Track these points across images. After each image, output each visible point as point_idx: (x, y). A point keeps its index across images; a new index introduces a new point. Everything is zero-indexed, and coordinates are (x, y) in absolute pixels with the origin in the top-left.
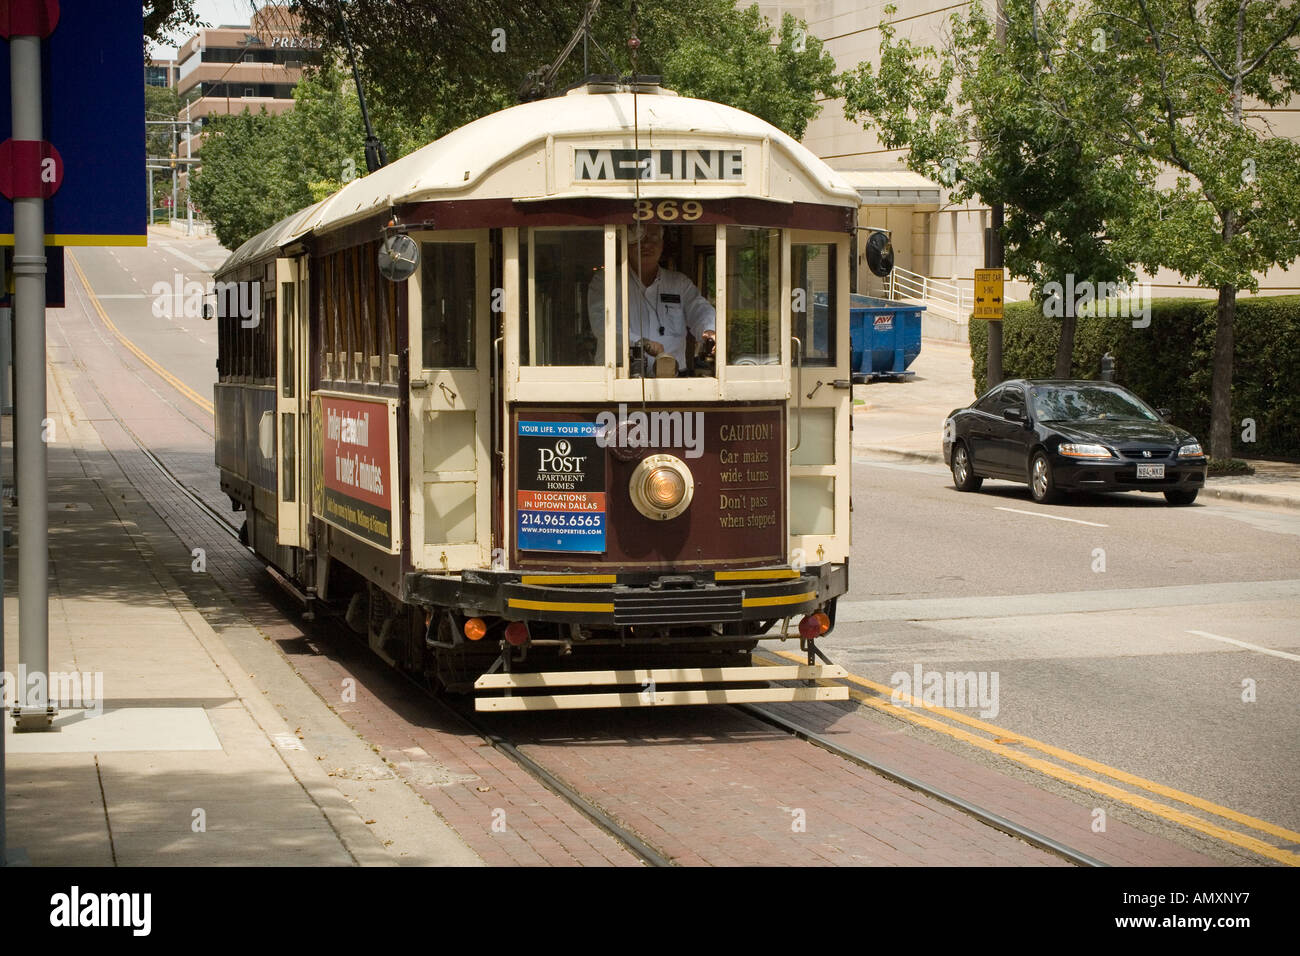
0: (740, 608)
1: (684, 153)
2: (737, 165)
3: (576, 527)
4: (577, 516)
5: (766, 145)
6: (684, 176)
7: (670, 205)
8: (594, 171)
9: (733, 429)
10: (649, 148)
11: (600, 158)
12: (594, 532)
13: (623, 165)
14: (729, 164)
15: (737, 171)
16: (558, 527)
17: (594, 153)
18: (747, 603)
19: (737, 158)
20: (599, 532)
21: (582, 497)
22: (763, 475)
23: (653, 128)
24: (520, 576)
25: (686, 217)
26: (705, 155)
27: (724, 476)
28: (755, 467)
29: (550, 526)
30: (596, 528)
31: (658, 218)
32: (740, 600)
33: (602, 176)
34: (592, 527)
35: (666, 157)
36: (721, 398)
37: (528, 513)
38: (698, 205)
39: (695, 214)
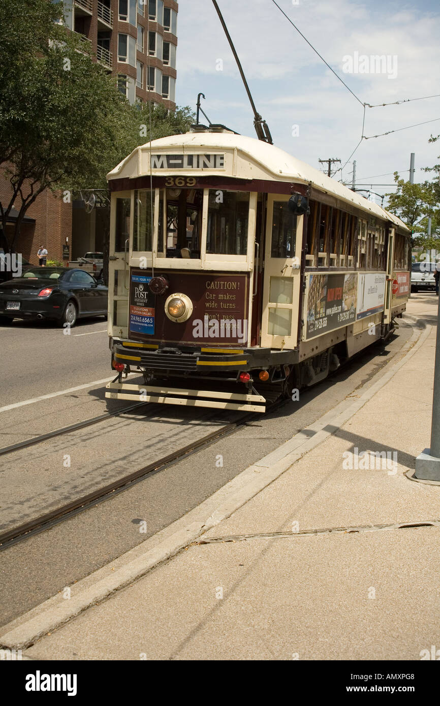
0: (195, 365)
1: (198, 156)
2: (221, 161)
3: (144, 323)
4: (145, 317)
5: (236, 152)
6: (198, 167)
7: (181, 179)
8: (159, 164)
9: (212, 283)
10: (183, 154)
11: (161, 159)
12: (150, 325)
13: (171, 162)
14: (219, 161)
15: (222, 164)
16: (139, 322)
17: (159, 157)
18: (199, 363)
19: (222, 158)
20: (152, 326)
21: (146, 310)
22: (232, 306)
23: (184, 145)
24: (122, 342)
25: (188, 185)
26: (208, 157)
27: (207, 305)
28: (225, 301)
29: (137, 322)
30: (151, 324)
31: (176, 185)
32: (196, 361)
33: (162, 167)
34: (149, 323)
35: (190, 157)
36: (202, 269)
37: (134, 315)
38: (194, 179)
39: (192, 183)
